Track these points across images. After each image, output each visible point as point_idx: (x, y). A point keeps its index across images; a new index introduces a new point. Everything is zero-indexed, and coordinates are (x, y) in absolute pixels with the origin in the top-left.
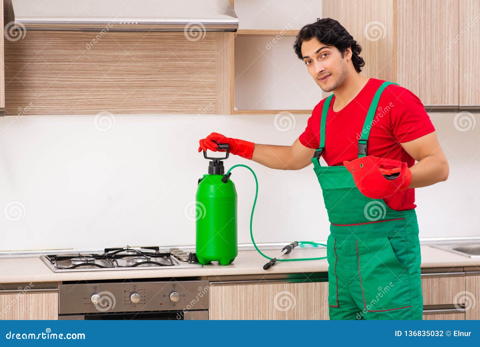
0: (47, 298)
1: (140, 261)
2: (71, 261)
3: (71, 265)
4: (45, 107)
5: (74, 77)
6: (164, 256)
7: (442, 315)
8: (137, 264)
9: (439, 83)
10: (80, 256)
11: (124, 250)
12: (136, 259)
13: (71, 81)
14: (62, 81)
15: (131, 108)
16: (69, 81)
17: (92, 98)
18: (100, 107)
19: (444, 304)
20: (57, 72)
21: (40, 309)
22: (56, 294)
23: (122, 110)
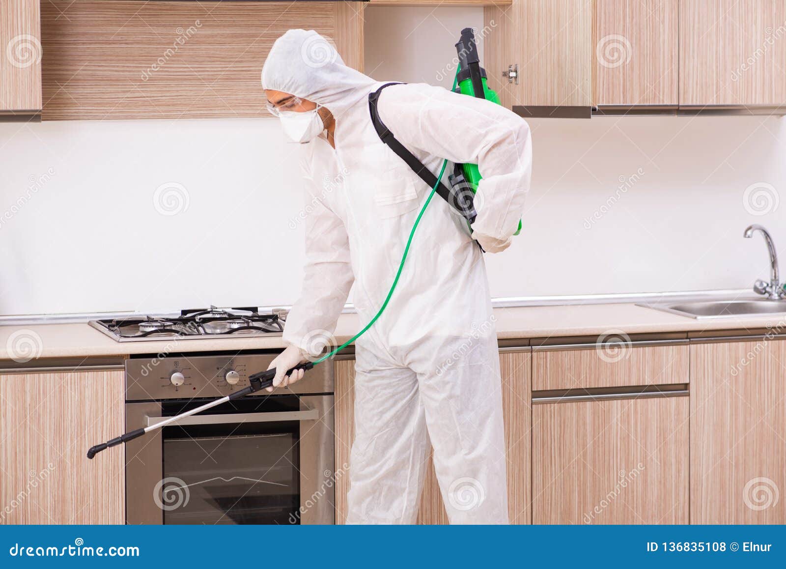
0: (109, 378)
1: (236, 326)
2: (139, 327)
3: (139, 332)
4: (94, 108)
5: (134, 65)
6: (267, 320)
7: (658, 399)
8: (232, 331)
9: (651, 74)
10: (150, 320)
11: (209, 312)
12: (230, 323)
13: (130, 71)
14: (116, 71)
15: (215, 110)
16: (127, 71)
17: (160, 95)
18: (171, 108)
19: (660, 383)
20: (109, 58)
21: (99, 394)
22: (121, 372)
23: (202, 112)
